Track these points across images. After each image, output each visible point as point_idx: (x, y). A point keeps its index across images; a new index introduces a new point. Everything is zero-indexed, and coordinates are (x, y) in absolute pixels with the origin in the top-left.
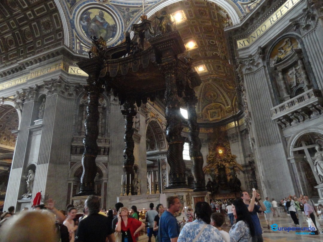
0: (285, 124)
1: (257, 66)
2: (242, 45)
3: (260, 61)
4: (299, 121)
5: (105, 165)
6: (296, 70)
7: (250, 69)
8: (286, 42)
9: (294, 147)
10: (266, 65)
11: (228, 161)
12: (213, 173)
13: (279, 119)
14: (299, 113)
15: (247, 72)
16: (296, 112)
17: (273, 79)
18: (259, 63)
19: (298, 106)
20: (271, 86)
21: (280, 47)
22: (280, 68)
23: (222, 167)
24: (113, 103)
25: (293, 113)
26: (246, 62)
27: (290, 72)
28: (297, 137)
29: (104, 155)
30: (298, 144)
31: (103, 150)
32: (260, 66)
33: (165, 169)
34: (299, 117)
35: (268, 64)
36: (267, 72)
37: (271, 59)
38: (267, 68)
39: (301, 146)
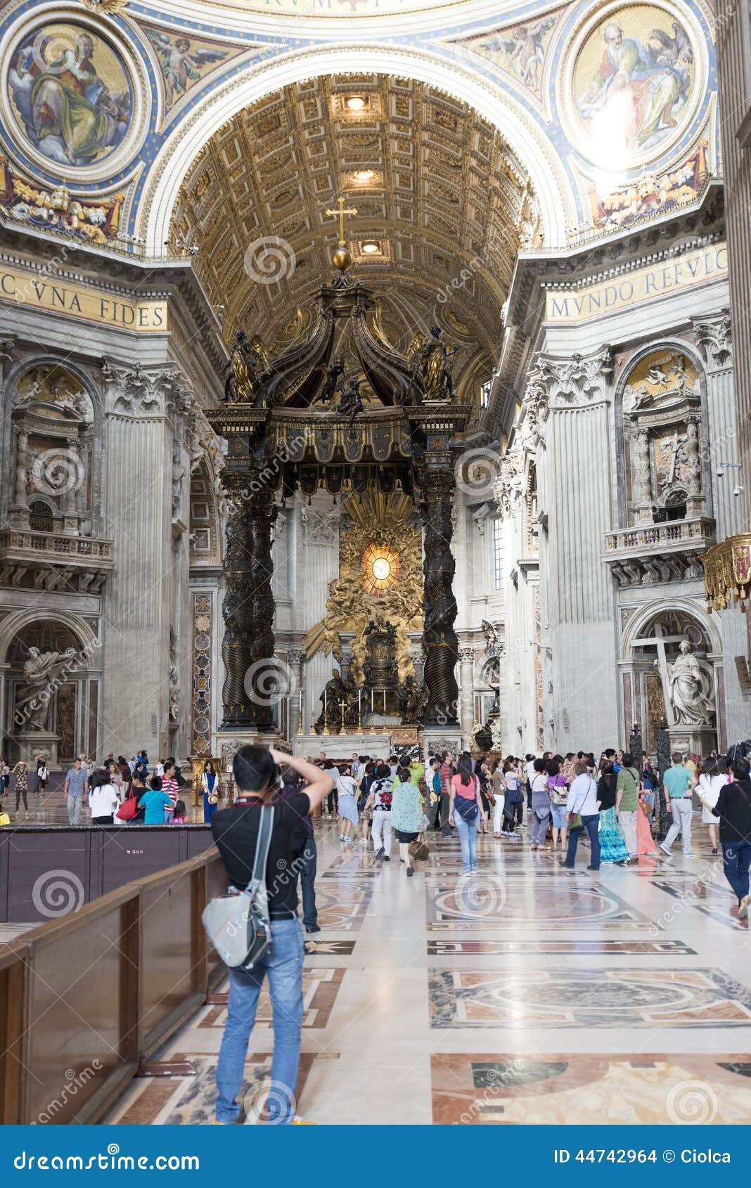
0: (629, 577)
1: (590, 393)
2: (560, 313)
3: (601, 382)
4: (660, 579)
5: (91, 624)
6: (679, 441)
7: (569, 396)
8: (673, 358)
9: (639, 638)
10: (612, 400)
11: (406, 610)
12: (345, 649)
13: (617, 564)
14: (664, 561)
15: (562, 402)
16: (658, 557)
17: (623, 446)
18: (594, 389)
19: (665, 546)
20: (614, 464)
21: (657, 363)
22: (646, 422)
23: (384, 631)
24: (117, 412)
25: (652, 558)
26: (561, 372)
27: (666, 440)
28: (649, 614)
29: (88, 592)
30: (647, 631)
31: (92, 576)
32: (597, 397)
33: (209, 632)
34: (662, 569)
35: (619, 398)
36: (612, 421)
37: (628, 387)
38: (612, 409)
39: (653, 635)
